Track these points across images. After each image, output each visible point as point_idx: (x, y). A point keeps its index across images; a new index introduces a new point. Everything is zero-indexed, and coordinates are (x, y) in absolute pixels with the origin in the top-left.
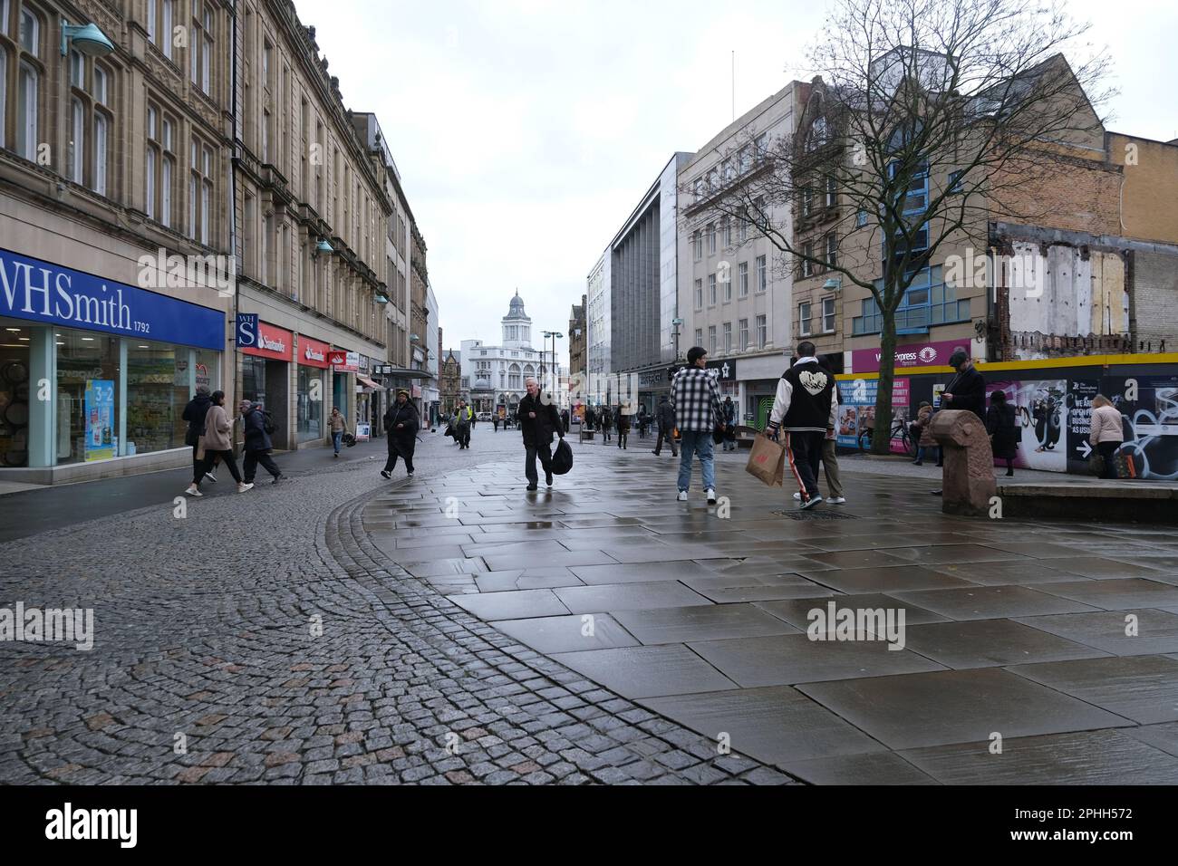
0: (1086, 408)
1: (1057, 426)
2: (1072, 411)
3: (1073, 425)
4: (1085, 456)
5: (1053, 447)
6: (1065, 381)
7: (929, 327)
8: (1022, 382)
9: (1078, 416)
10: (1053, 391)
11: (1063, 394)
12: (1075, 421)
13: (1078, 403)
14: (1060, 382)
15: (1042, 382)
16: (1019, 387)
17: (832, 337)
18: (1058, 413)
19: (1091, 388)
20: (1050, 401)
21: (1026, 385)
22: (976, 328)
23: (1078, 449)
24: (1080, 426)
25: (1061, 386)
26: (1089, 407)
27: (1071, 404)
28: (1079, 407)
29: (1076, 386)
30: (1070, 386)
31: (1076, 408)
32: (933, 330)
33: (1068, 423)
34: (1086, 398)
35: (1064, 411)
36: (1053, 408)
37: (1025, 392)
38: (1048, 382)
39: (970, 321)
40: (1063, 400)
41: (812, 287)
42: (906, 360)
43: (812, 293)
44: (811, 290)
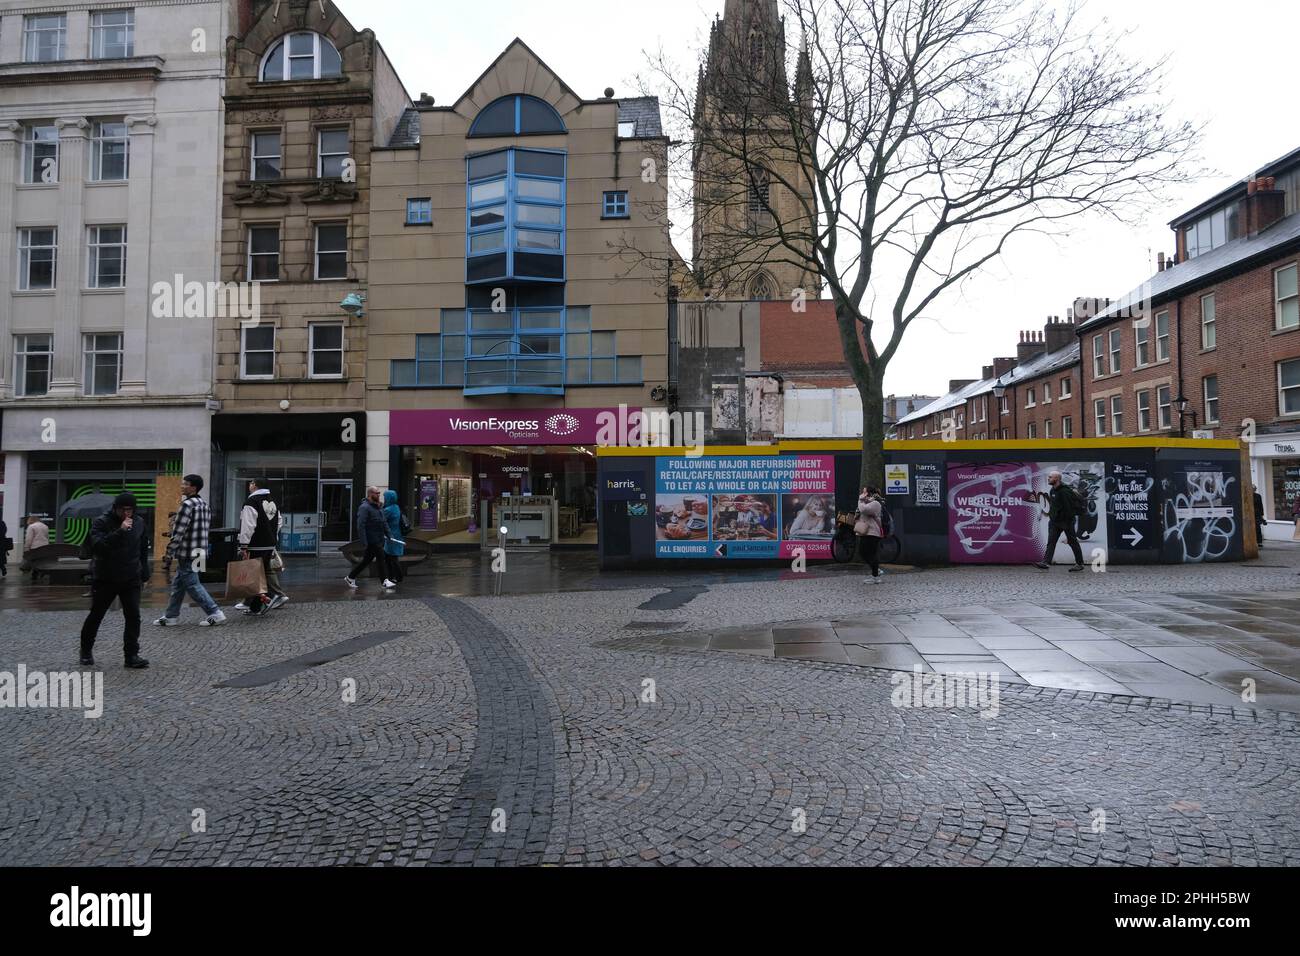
0: (1133, 493)
1: (1093, 513)
2: (1115, 496)
3: (1116, 512)
4: (1133, 544)
5: (1088, 537)
6: (1103, 464)
7: (567, 387)
8: (1039, 464)
9: (1123, 501)
10: (1084, 474)
11: (1100, 478)
12: (1118, 507)
13: (1121, 487)
14: (1095, 464)
15: (1069, 464)
16: (1035, 469)
17: (339, 387)
18: (1094, 498)
19: (1139, 471)
20: (1082, 485)
21: (1044, 468)
22: (653, 395)
23: (1124, 537)
24: (1125, 512)
25: (1097, 468)
26: (1138, 492)
27: (1111, 488)
28: (1125, 492)
29: (1118, 469)
30: (1109, 471)
31: (1119, 492)
32: (571, 392)
33: (1108, 509)
34: (1133, 482)
35: (1101, 498)
36: (1086, 494)
37: (1045, 475)
38: (1079, 464)
39: (641, 385)
40: (1101, 484)
41: (281, 299)
42: (517, 430)
43: (282, 309)
44: (277, 304)
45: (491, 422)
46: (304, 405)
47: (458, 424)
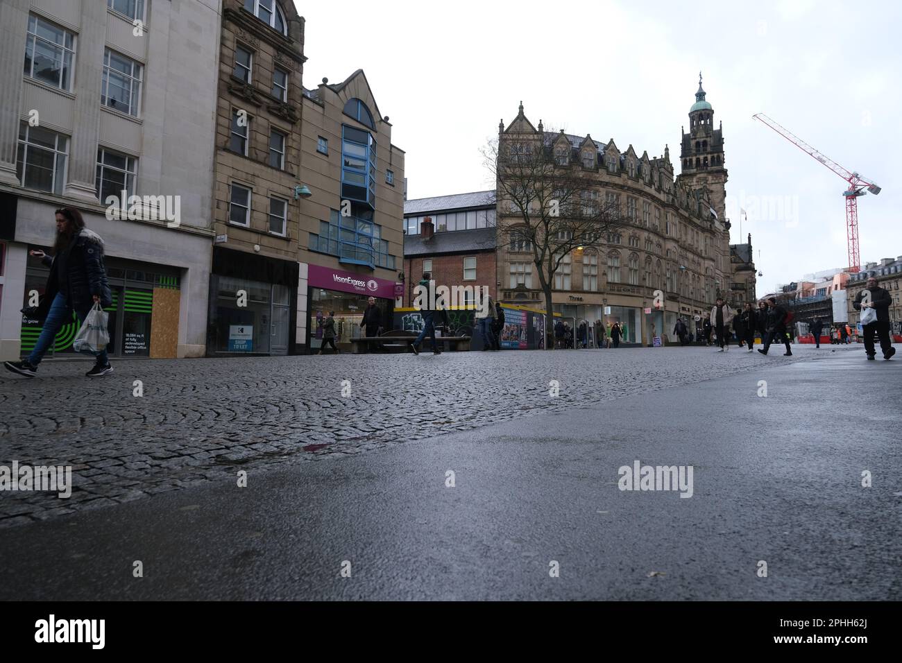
17: (284, 243)
39: (396, 271)
41: (257, 173)
42: (358, 286)
43: (257, 180)
44: (254, 175)
45: (348, 280)
46: (266, 251)
47: (336, 278)
